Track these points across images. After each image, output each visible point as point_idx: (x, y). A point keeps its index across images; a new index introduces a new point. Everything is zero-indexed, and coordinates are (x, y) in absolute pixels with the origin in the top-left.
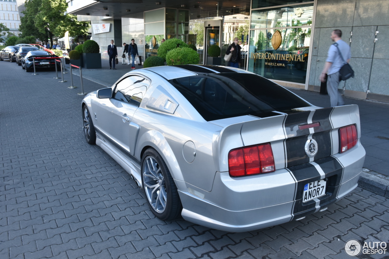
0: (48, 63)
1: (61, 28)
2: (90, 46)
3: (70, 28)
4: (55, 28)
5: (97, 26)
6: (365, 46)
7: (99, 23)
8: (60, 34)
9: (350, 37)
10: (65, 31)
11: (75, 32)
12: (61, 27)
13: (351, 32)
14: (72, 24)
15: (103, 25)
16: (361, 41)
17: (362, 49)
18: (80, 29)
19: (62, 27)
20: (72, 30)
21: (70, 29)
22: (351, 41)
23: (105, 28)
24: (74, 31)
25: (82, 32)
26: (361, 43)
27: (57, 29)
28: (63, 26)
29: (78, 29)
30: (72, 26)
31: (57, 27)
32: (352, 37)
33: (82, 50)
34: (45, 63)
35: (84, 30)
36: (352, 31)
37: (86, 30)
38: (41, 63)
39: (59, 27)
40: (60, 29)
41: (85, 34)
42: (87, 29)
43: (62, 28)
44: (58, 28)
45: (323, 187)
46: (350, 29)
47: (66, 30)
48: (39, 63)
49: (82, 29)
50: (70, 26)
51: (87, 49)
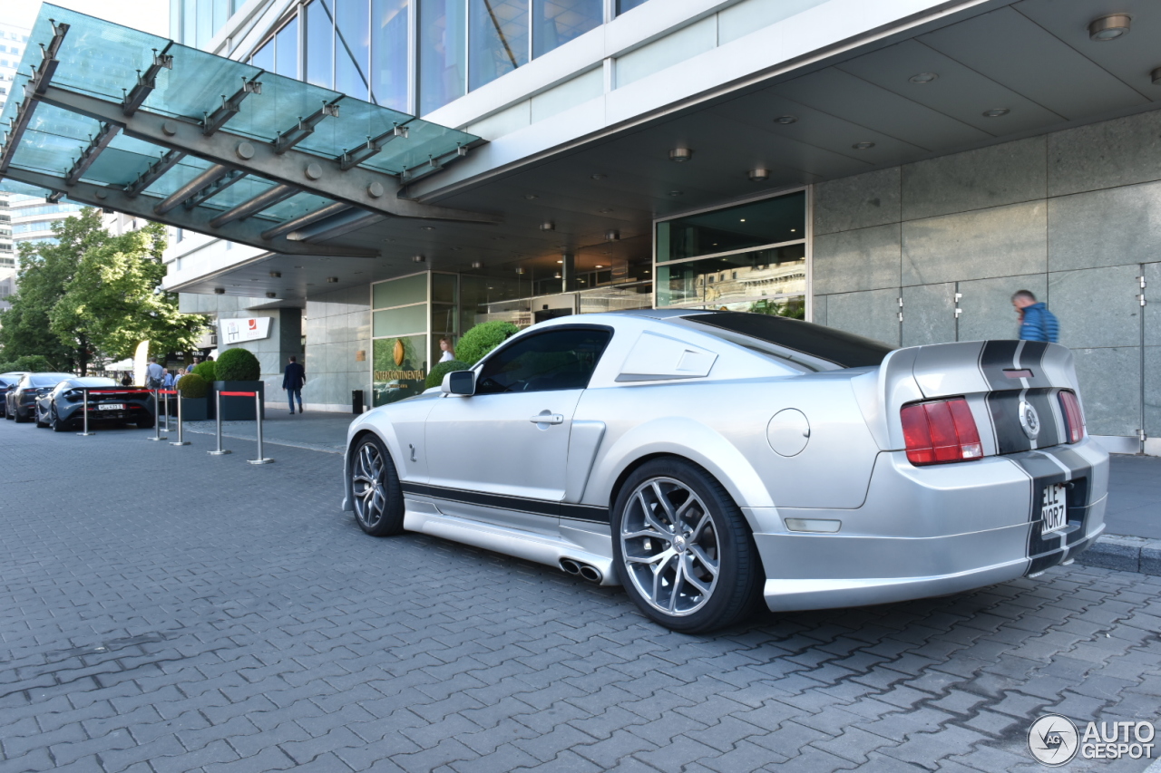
0: (120, 407)
1: (124, 334)
2: (237, 364)
3: (149, 333)
4: (107, 333)
5: (233, 324)
6: (935, 328)
7: (240, 318)
8: (122, 348)
9: (898, 310)
10: (134, 343)
11: (161, 343)
12: (123, 331)
13: (898, 299)
14: (154, 323)
15: (251, 322)
16: (924, 317)
17: (929, 335)
18: (175, 337)
19: (127, 330)
20: (153, 338)
21: (149, 336)
22: (901, 319)
23: (255, 328)
24: (161, 341)
25: (182, 344)
26: (924, 322)
27: (114, 336)
28: (131, 328)
29: (169, 337)
30: (153, 329)
31: (114, 331)
32: (904, 309)
33: (215, 373)
34: (112, 406)
35: (187, 340)
36: (901, 296)
37: (191, 339)
38: (101, 408)
39: (120, 332)
40: (122, 338)
41: (189, 348)
42: (194, 337)
43: (129, 334)
44: (115, 334)
45: (1061, 507)
46: (895, 293)
47: (138, 338)
48: (96, 405)
49: (181, 337)
50: (149, 329)
51: (229, 371)
